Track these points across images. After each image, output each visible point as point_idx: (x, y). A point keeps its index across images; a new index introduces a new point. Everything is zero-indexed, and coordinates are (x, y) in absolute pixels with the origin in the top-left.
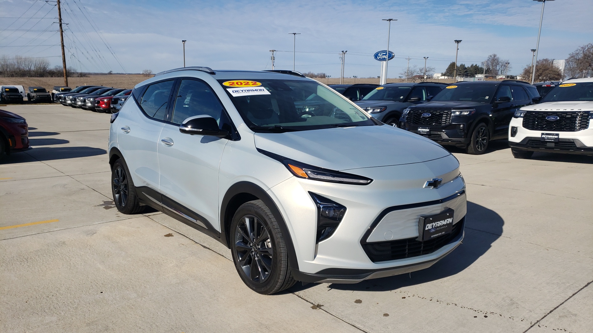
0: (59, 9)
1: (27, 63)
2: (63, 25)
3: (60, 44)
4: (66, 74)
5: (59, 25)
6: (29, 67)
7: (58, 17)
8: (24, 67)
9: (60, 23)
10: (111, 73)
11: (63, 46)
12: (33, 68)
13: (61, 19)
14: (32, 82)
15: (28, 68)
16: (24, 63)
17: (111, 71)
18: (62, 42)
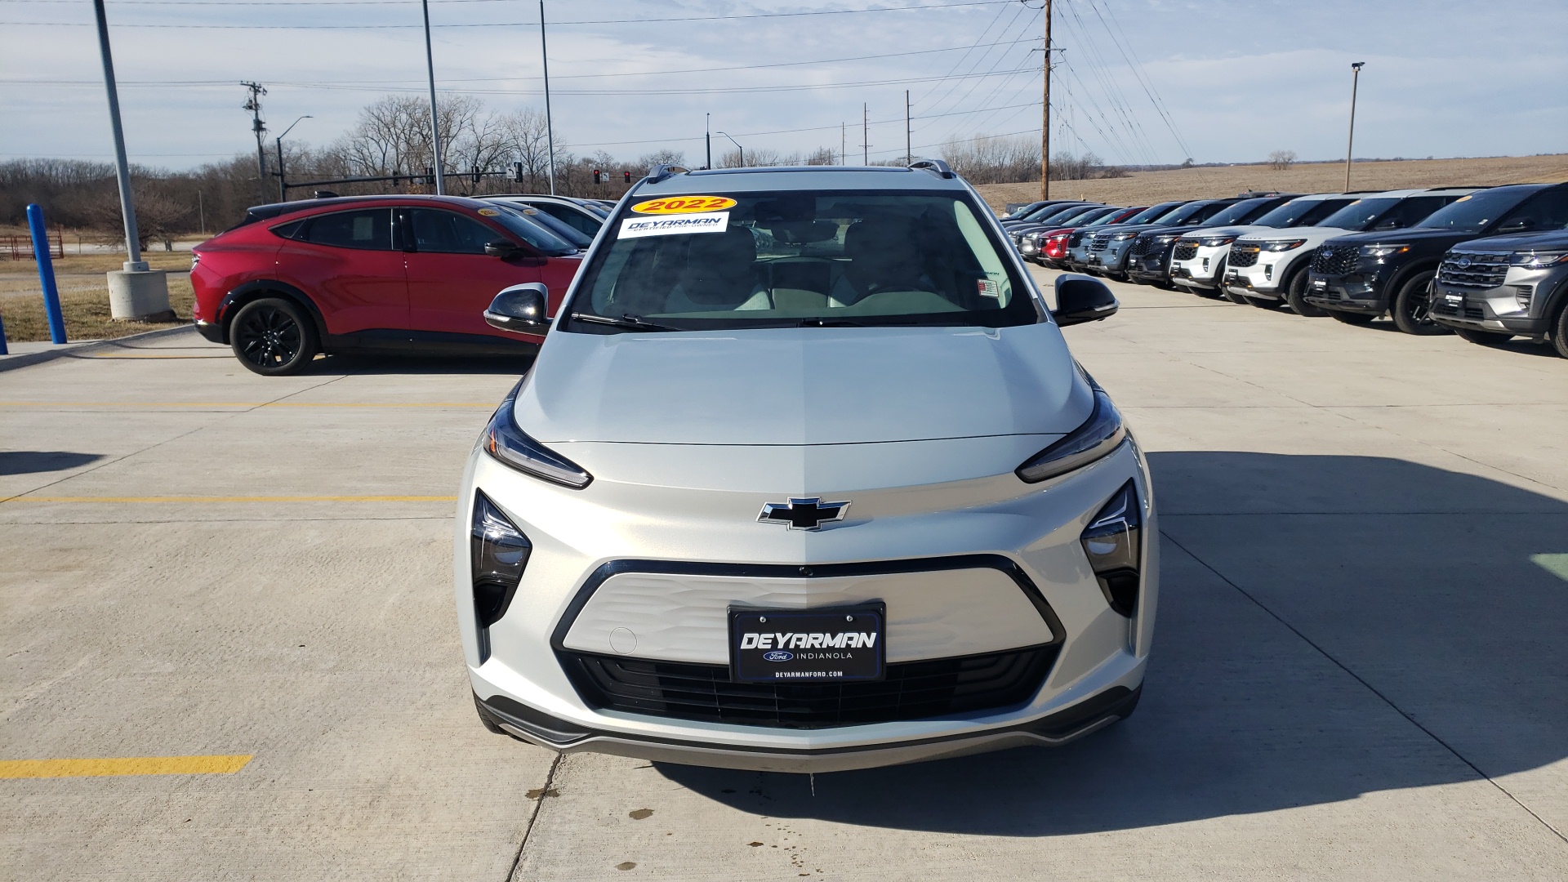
0: (1049, 16)
1: (997, 152)
2: (1052, 53)
3: (1043, 100)
4: (1048, 173)
5: (1044, 53)
6: (1001, 160)
7: (1044, 34)
8: (991, 160)
9: (1048, 49)
10: (1191, 163)
11: (1047, 104)
12: (1007, 162)
13: (1051, 39)
14: (998, 194)
15: (997, 163)
16: (991, 150)
17: (1190, 160)
18: (1045, 95)
